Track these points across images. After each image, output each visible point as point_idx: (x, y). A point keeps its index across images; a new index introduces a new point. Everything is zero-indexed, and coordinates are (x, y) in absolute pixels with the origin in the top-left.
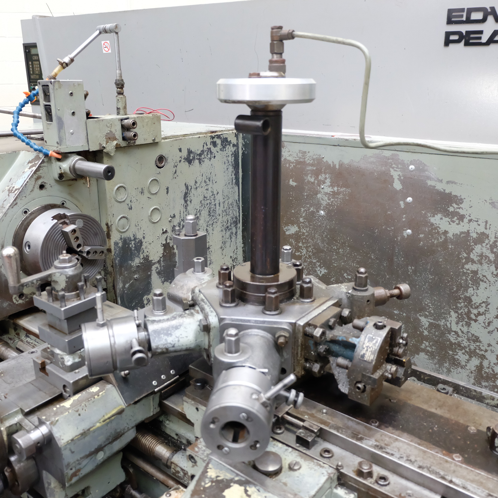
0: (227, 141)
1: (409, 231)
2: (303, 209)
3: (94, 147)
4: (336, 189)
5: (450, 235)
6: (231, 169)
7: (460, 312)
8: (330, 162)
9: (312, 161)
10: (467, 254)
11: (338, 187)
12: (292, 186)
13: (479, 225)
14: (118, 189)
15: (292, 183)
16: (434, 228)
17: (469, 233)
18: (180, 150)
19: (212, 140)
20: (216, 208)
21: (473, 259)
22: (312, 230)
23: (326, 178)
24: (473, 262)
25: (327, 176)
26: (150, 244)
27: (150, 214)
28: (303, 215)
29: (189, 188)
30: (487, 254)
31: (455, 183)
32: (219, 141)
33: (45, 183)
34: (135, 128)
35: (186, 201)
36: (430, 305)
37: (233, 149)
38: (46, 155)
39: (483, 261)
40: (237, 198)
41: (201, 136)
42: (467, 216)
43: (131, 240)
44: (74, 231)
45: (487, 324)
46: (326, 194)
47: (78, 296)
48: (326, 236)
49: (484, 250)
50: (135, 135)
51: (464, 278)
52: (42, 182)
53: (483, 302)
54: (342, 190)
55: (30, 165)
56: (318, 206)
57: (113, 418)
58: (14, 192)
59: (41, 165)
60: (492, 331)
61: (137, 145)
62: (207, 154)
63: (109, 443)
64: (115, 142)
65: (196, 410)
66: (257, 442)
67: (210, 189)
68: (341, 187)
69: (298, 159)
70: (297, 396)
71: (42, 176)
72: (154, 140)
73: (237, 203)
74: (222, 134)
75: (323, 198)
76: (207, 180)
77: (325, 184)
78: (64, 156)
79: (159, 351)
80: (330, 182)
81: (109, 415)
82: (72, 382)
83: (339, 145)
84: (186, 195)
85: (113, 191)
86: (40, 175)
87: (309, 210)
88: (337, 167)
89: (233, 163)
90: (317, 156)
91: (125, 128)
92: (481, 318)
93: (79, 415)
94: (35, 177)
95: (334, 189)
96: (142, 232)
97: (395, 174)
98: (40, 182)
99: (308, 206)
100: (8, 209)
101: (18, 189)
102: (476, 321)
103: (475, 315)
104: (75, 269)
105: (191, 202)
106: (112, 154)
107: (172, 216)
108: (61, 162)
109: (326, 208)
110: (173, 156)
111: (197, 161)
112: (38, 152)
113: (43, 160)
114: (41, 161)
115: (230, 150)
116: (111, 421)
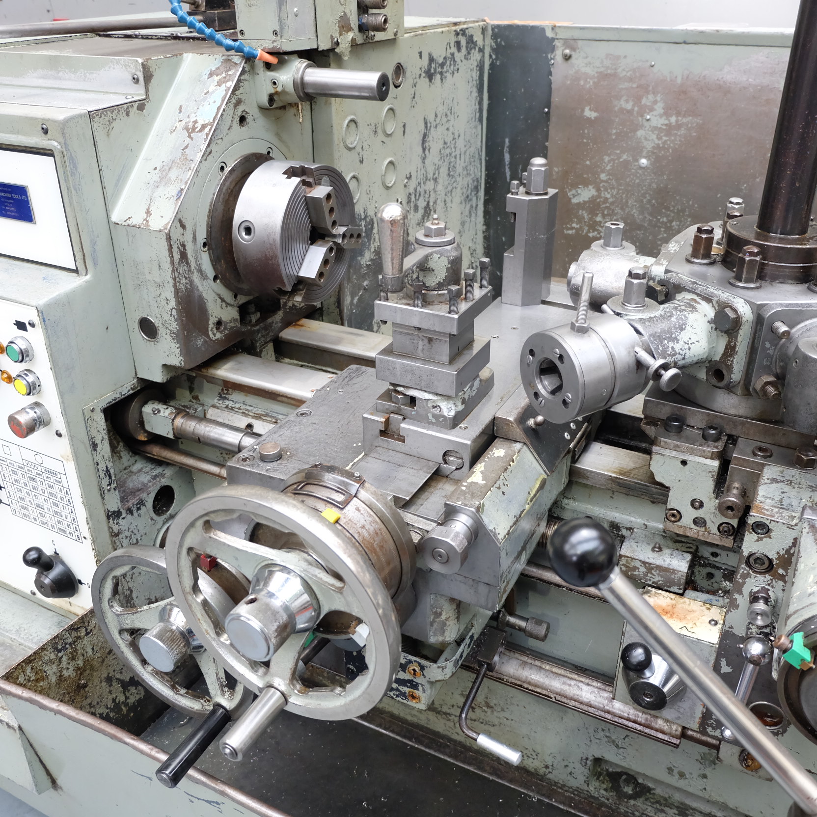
0: (473, 42)
2: (607, 159)
3: (324, 45)
4: (673, 119)
6: (474, 93)
8: (666, 73)
9: (630, 73)
11: (677, 117)
12: (589, 119)
14: (348, 125)
15: (589, 113)
18: (421, 55)
19: (456, 39)
20: (456, 162)
22: (623, 193)
23: (655, 102)
25: (658, 98)
27: (383, 173)
28: (607, 168)
29: (429, 125)
32: (463, 42)
33: (247, 113)
34: (384, 7)
35: (424, 150)
37: (478, 57)
38: (250, 59)
41: (444, 29)
43: (361, 220)
44: (328, 197)
46: (656, 128)
48: (649, 201)
50: (386, 21)
52: (243, 111)
54: (685, 120)
55: (216, 78)
56: (637, 152)
58: (201, 131)
59: (243, 77)
61: (377, 42)
62: (450, 65)
63: (530, 538)
64: (351, 35)
65: (680, 465)
67: (451, 129)
68: (684, 116)
69: (602, 69)
71: (243, 99)
72: (395, 34)
73: (479, 153)
74: (467, 29)
75: (648, 138)
76: (448, 113)
77: (655, 113)
78: (281, 57)
80: (664, 109)
81: (534, 491)
83: (685, 43)
84: (424, 138)
85: (343, 128)
86: (239, 96)
87: (619, 158)
88: (679, 81)
89: (477, 82)
90: (640, 64)
91: (363, 8)
93: (503, 493)
94: (234, 101)
95: (669, 120)
96: (373, 206)
98: (239, 111)
99: (618, 152)
100: (201, 162)
101: (208, 124)
105: (429, 150)
106: (345, 58)
107: (408, 176)
108: (272, 71)
109: (653, 153)
110: (415, 66)
111: (438, 76)
112: (232, 52)
113: (244, 68)
114: (241, 69)
115: (475, 58)
116: (536, 501)
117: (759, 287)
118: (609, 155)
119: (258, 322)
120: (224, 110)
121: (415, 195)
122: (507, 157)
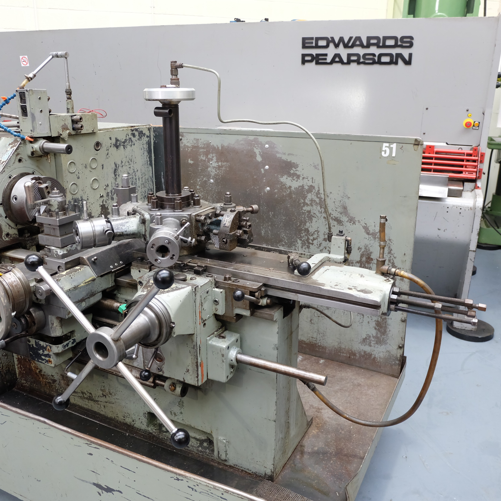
0: (142, 133)
1: (268, 188)
2: (198, 180)
3: (54, 134)
4: (220, 163)
5: (293, 189)
6: (146, 154)
7: (303, 239)
8: (215, 146)
9: (203, 145)
10: (303, 200)
11: (221, 162)
12: (191, 164)
13: (309, 181)
14: (70, 164)
15: (190, 162)
16: (283, 185)
17: (303, 186)
18: (110, 138)
19: (132, 133)
20: (136, 181)
21: (307, 203)
22: (206, 194)
23: (213, 157)
24: (307, 205)
25: (214, 155)
26: (92, 204)
27: (91, 183)
28: (199, 184)
29: (118, 166)
30: (315, 199)
31: (293, 155)
32: (137, 133)
33: (22, 158)
34: (81, 122)
35: (115, 175)
36: (285, 237)
37: (147, 139)
38: (23, 139)
39: (313, 204)
40: (151, 175)
41: (124, 129)
42: (301, 176)
43: (79, 201)
44: (47, 187)
45: (319, 246)
46: (214, 167)
47: (65, 214)
48: (215, 197)
49: (313, 197)
50: (82, 127)
51: (303, 216)
53: (316, 231)
54: (224, 164)
55: (11, 146)
56: (209, 177)
57: (90, 282)
58: (2, 164)
59: (20, 146)
60: (322, 250)
61: (82, 134)
62: (129, 142)
63: (88, 298)
64: (68, 131)
65: (139, 272)
66: (174, 255)
67: (132, 168)
68: (223, 162)
69: (193, 144)
70: (192, 240)
71: (20, 153)
72: (93, 131)
73: (151, 178)
74: (138, 128)
75: (212, 171)
76: (130, 161)
77: (213, 161)
78: (35, 139)
79: (118, 234)
80: (216, 159)
81: (88, 280)
82: (64, 262)
83: (220, 134)
84: (115, 171)
85: (67, 165)
87: (203, 179)
88: (220, 148)
89: (147, 149)
90: (206, 142)
91: (74, 122)
92: (315, 242)
93: (72, 278)
94: (16, 153)
95: (218, 164)
96: (86, 196)
97: (257, 151)
98: (19, 157)
99: (202, 177)
101: (5, 161)
102: (312, 244)
103: (311, 240)
104: (63, 198)
105: (119, 176)
106: (66, 140)
107: (106, 185)
108: (32, 144)
109: (215, 177)
110: (106, 142)
111: (122, 147)
112: (17, 137)
113: (21, 143)
114: (19, 143)
115: (145, 140)
116: (89, 284)
117: (158, 210)
118: (199, 178)
119: (28, 237)
120: (11, 157)
121: (112, 194)
122: (163, 180)
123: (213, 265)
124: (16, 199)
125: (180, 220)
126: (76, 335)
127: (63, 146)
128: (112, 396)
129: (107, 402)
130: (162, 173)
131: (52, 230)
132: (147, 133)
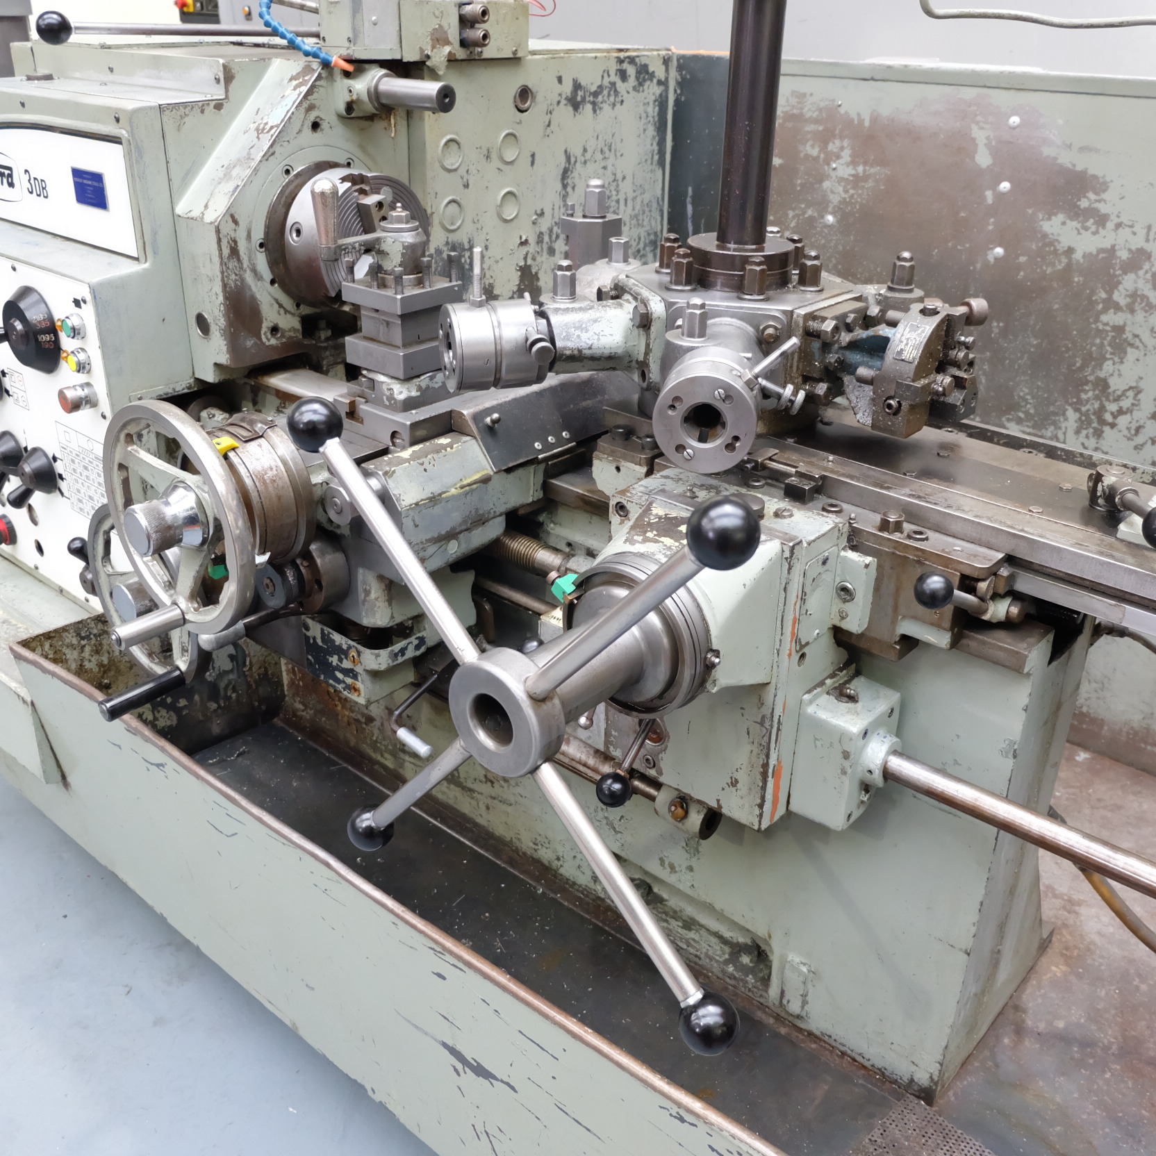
0: (647, 72)
1: (999, 251)
2: (791, 214)
3: (410, 56)
4: (860, 169)
5: (1078, 256)
6: (651, 131)
7: (1084, 409)
8: (853, 115)
9: (817, 113)
10: (1106, 292)
11: (865, 166)
13: (1135, 234)
14: (446, 144)
16: (1048, 243)
17: (1115, 251)
18: (560, 80)
19: (619, 67)
20: (618, 208)
21: (1117, 304)
23: (842, 148)
24: (1117, 308)
25: (846, 143)
26: (497, 262)
27: (499, 203)
29: (573, 160)
30: (1146, 292)
31: (1097, 151)
32: (631, 71)
33: (321, 119)
34: (485, 22)
35: (565, 186)
36: (1029, 397)
37: (658, 90)
38: (326, 65)
39: (1137, 307)
40: (659, 192)
41: (598, 55)
42: (1113, 217)
44: (380, 205)
45: (1133, 432)
46: (841, 180)
47: (420, 283)
49: (1141, 284)
50: (485, 37)
51: (1098, 341)
52: (316, 117)
53: (1131, 388)
54: (873, 170)
55: (294, 83)
56: (823, 206)
57: (475, 486)
58: (268, 132)
59: (318, 83)
60: (1142, 445)
61: (484, 59)
62: (609, 95)
63: (466, 530)
64: (447, 49)
65: (615, 471)
66: (736, 438)
67: (610, 168)
68: (872, 166)
69: (788, 109)
70: (795, 393)
71: (317, 105)
72: (515, 53)
73: (658, 202)
74: (638, 56)
75: (834, 191)
76: (606, 149)
77: (841, 161)
78: (359, 66)
79: (568, 352)
80: (850, 156)
81: (469, 481)
82: (408, 423)
83: (872, 79)
84: (565, 173)
85: (438, 146)
86: (313, 102)
87: (804, 213)
88: (867, 124)
89: (656, 119)
90: (827, 103)
91: (466, 22)
92: (1123, 421)
93: (425, 470)
94: (305, 105)
95: (856, 170)
96: (483, 238)
97: (981, 136)
98: (312, 117)
99: (803, 206)
100: (260, 161)
101: (276, 126)
102: (1113, 426)
103: (1112, 413)
104: (418, 234)
105: (573, 188)
106: (441, 73)
107: (539, 212)
108: (351, 79)
109: (840, 209)
110: (547, 91)
111: (589, 107)
112: (310, 58)
113: (320, 74)
114: (316, 75)
115: (651, 91)
116: (472, 491)
117: (692, 290)
118: (793, 209)
119: (327, 339)
120: (293, 113)
121: (550, 237)
122: (690, 209)
123: (843, 475)
124: (298, 232)
125: (756, 328)
126: (427, 626)
127: (429, 88)
128: (508, 787)
129: (494, 798)
130: (690, 190)
131: (381, 327)
132: (660, 72)
